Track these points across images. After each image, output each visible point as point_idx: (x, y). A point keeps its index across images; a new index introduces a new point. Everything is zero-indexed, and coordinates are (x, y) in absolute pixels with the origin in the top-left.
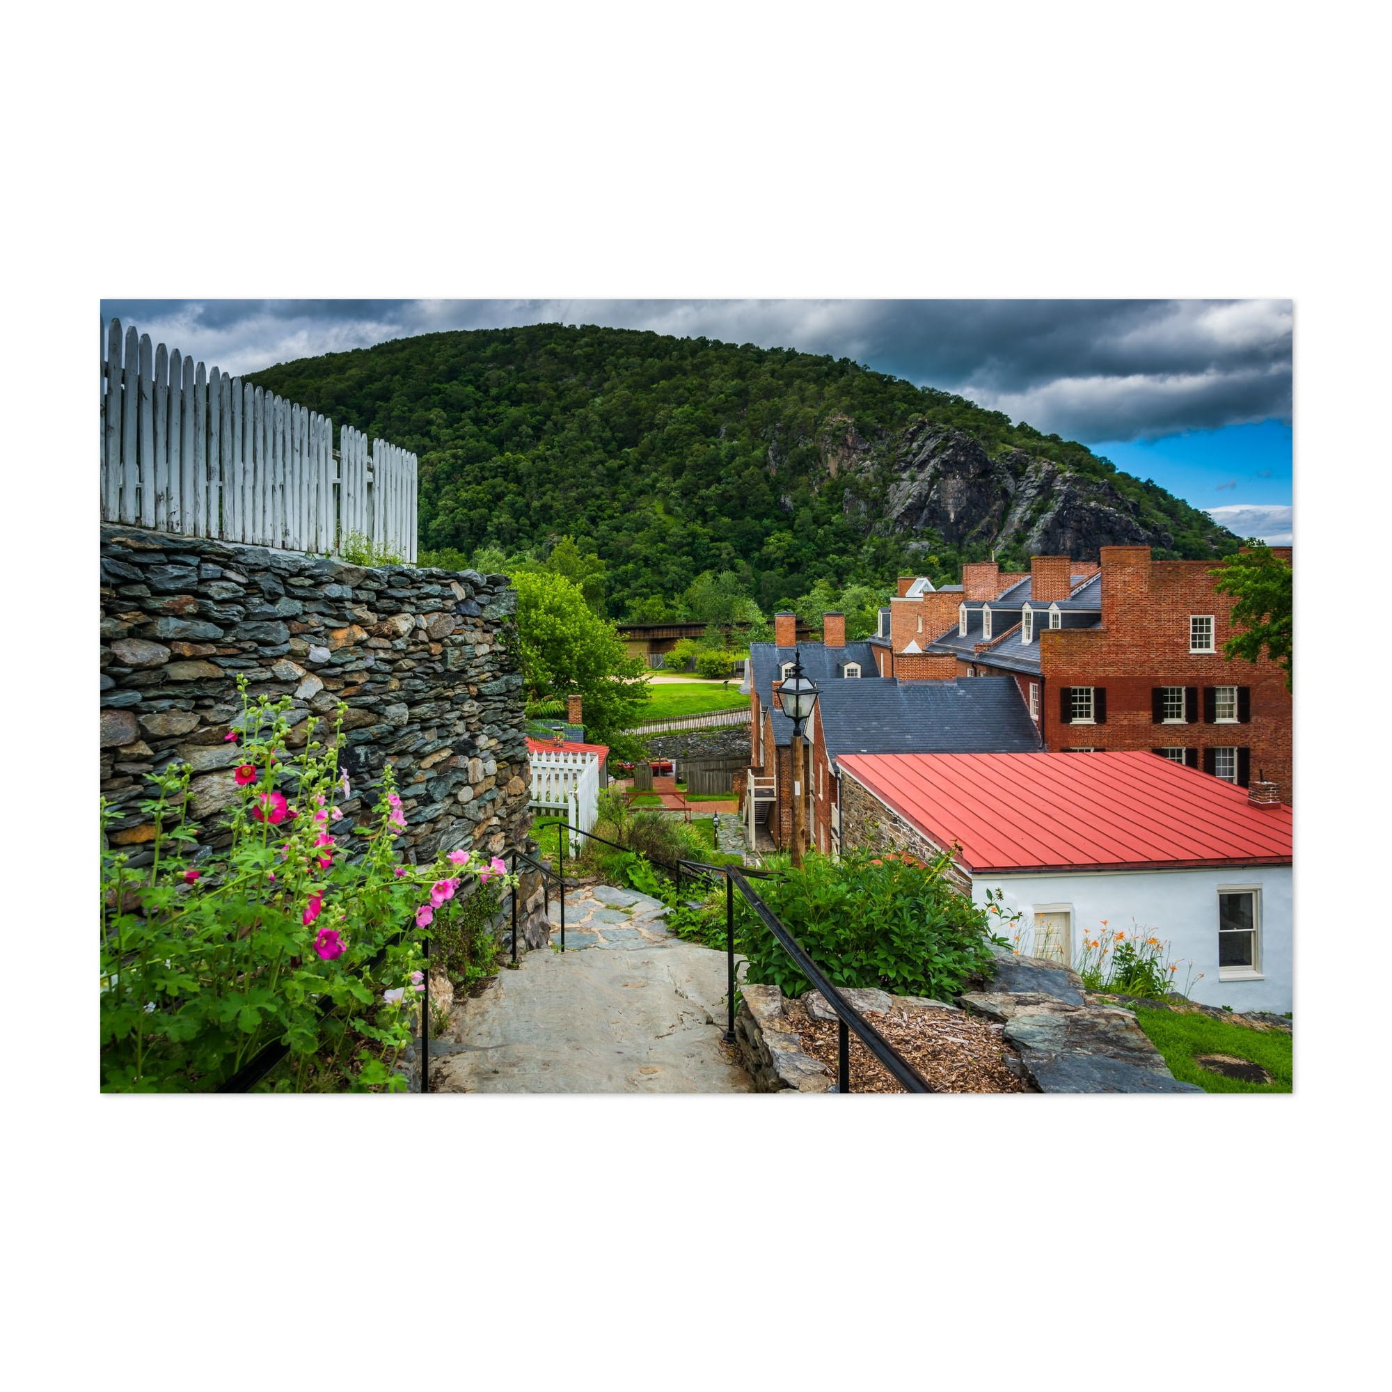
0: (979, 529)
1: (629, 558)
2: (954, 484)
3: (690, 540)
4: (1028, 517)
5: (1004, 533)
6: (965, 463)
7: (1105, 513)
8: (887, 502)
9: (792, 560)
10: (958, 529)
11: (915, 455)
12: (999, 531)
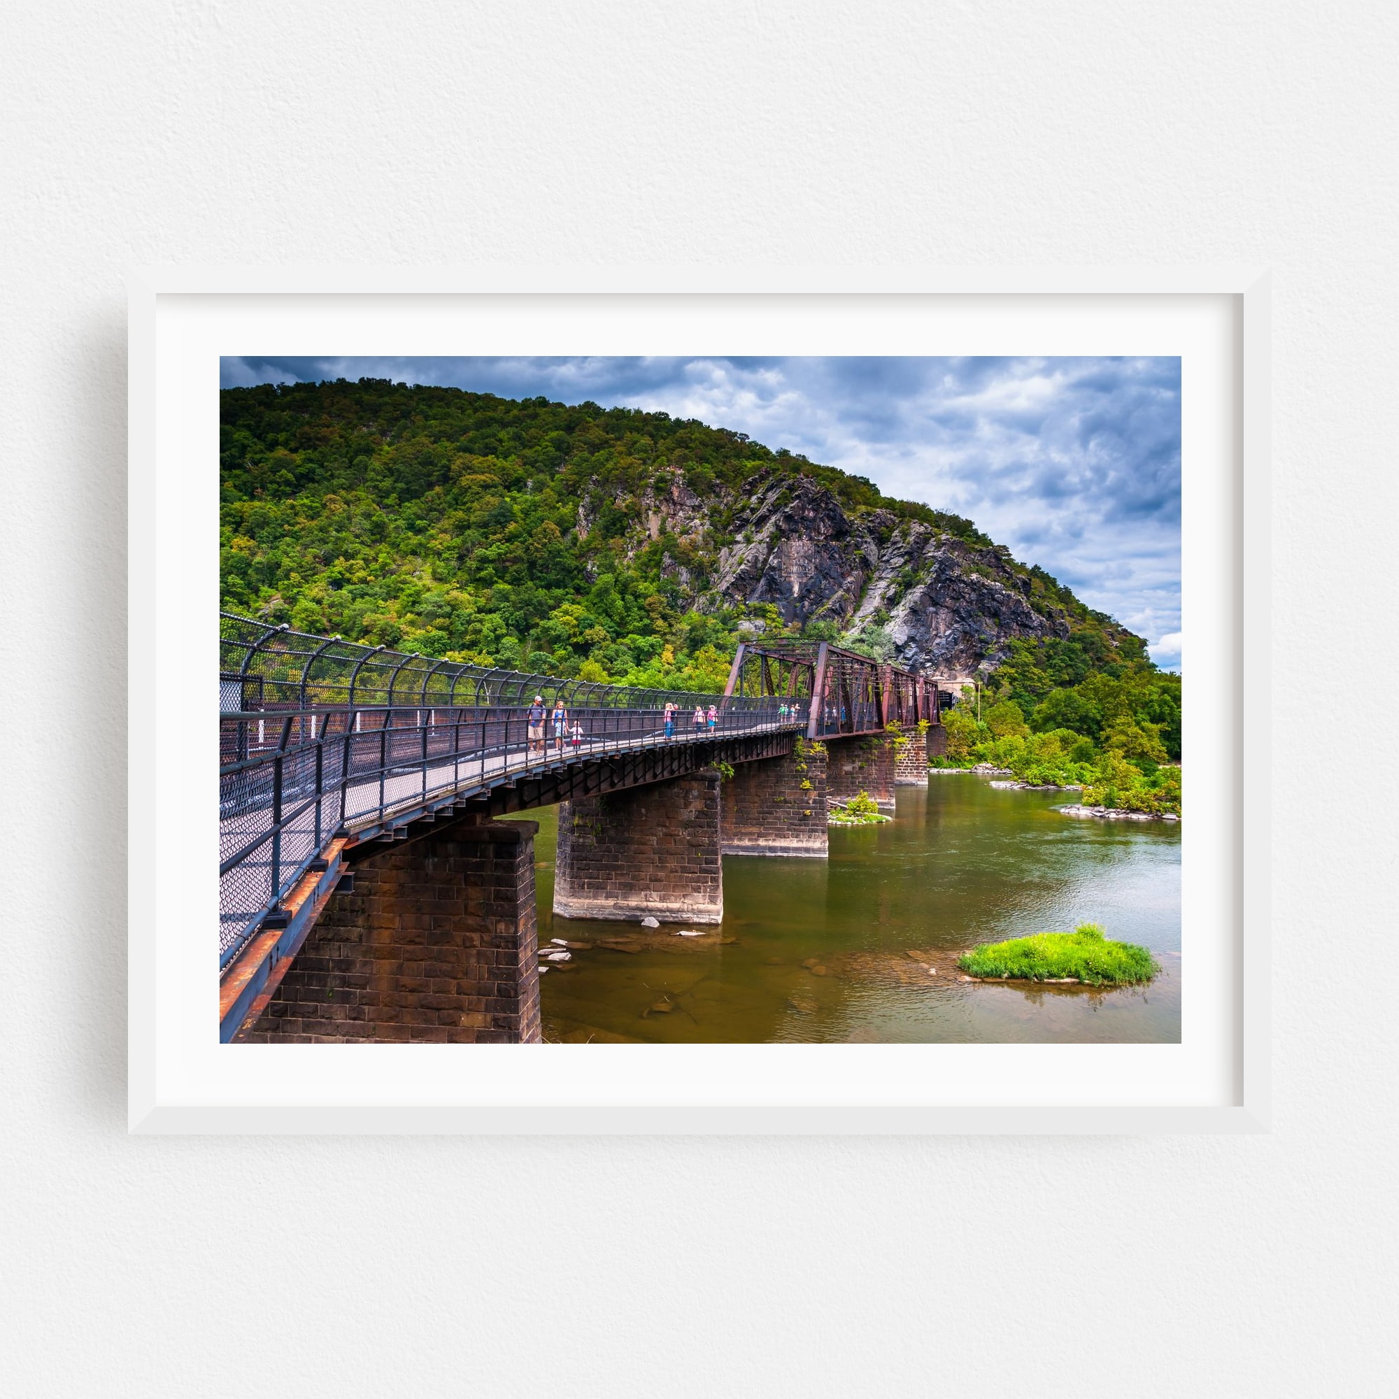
0: (829, 605)
1: (366, 632)
2: (799, 547)
3: (448, 609)
4: (891, 592)
5: (860, 614)
6: (814, 520)
7: (990, 589)
8: (716, 571)
9: (580, 639)
10: (803, 606)
11: (753, 511)
12: (855, 611)
